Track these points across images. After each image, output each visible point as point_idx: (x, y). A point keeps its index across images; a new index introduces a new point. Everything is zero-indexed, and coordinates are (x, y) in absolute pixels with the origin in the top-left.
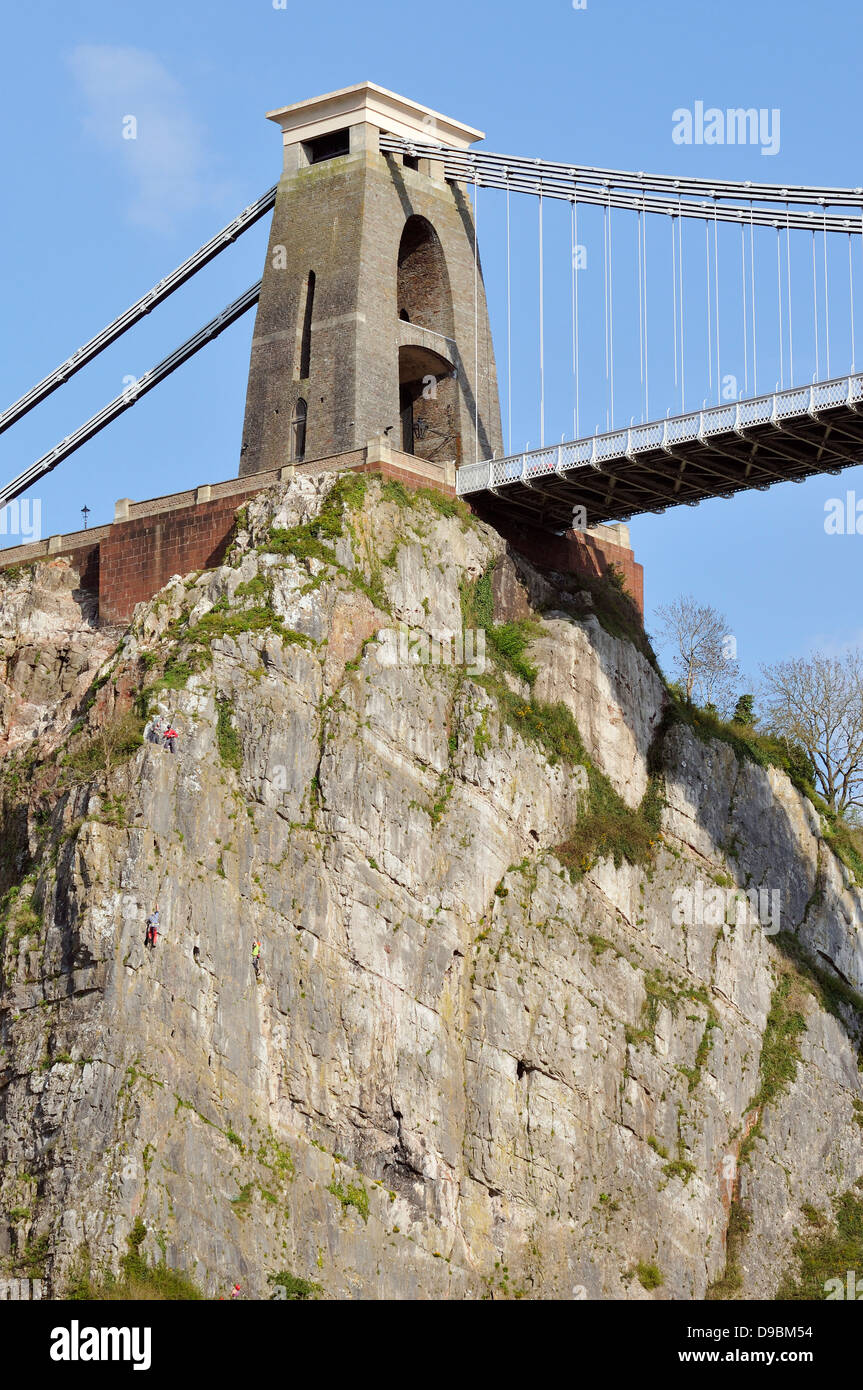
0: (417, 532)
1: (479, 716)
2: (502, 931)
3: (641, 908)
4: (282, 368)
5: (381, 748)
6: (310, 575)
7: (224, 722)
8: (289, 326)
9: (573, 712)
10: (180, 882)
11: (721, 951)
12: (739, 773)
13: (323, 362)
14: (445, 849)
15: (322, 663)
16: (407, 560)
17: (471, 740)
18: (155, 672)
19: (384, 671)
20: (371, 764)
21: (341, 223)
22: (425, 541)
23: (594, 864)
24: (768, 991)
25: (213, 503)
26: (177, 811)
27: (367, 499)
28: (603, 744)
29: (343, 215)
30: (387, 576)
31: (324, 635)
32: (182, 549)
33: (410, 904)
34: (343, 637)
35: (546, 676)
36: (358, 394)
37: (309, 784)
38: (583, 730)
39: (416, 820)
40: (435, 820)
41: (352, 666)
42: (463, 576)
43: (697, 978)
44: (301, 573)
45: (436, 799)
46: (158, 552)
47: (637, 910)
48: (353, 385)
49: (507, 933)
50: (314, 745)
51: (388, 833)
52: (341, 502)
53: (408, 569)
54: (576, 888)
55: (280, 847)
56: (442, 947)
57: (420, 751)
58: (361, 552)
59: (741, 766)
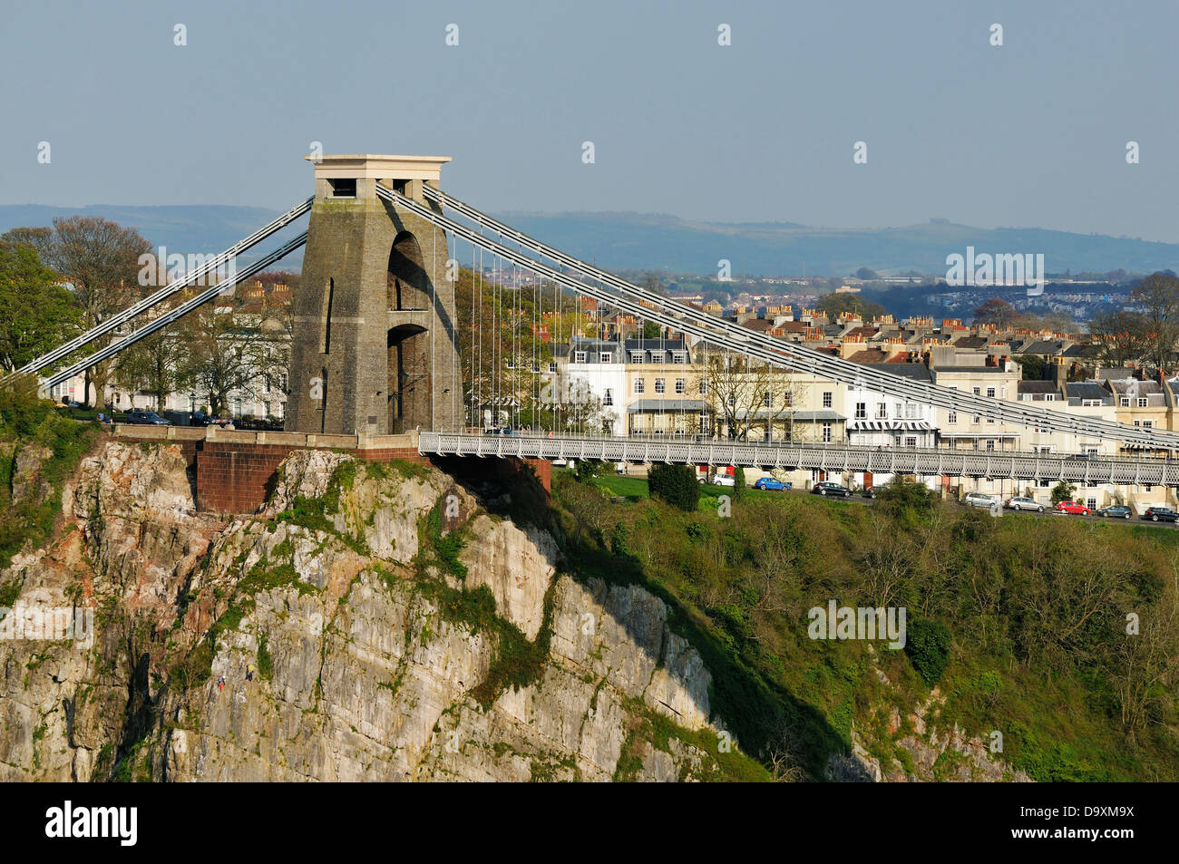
0: (390, 496)
1: (424, 619)
2: (436, 755)
3: (532, 713)
4: (313, 343)
5: (361, 654)
6: (318, 543)
7: (262, 648)
8: (317, 314)
9: (492, 588)
10: (232, 767)
11: (586, 729)
12: (607, 597)
13: (338, 347)
14: (401, 710)
15: (324, 603)
16: (381, 518)
17: (419, 636)
18: (222, 604)
19: (364, 603)
20: (353, 667)
21: (350, 249)
22: (393, 500)
23: (500, 694)
24: (619, 744)
25: (266, 446)
26: (232, 718)
27: (356, 481)
28: (512, 602)
29: (352, 243)
30: (368, 531)
31: (326, 583)
32: (247, 473)
33: (378, 749)
34: (337, 581)
35: (474, 570)
36: (358, 375)
37: (315, 682)
38: (498, 598)
39: (382, 697)
40: (394, 691)
41: (343, 601)
42: (419, 514)
43: (567, 749)
44: (312, 541)
45: (396, 677)
46: (233, 470)
47: (529, 713)
48: (355, 369)
49: (439, 756)
50: (318, 656)
51: (364, 708)
52: (339, 486)
53: (382, 524)
54: (487, 715)
55: (296, 727)
56: (398, 773)
57: (386, 648)
58: (351, 520)
59: (609, 590)
